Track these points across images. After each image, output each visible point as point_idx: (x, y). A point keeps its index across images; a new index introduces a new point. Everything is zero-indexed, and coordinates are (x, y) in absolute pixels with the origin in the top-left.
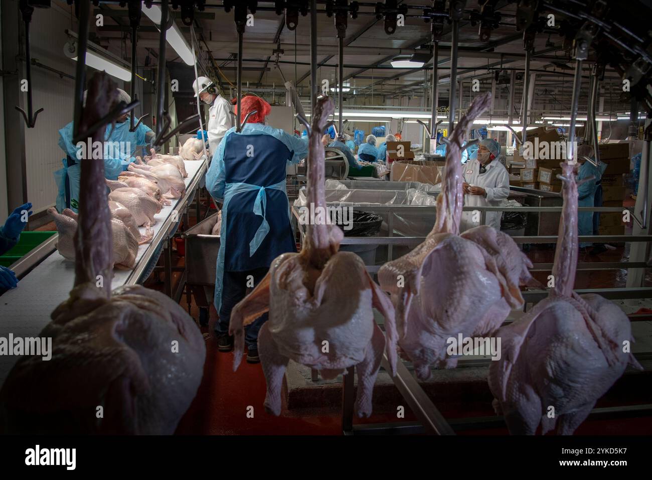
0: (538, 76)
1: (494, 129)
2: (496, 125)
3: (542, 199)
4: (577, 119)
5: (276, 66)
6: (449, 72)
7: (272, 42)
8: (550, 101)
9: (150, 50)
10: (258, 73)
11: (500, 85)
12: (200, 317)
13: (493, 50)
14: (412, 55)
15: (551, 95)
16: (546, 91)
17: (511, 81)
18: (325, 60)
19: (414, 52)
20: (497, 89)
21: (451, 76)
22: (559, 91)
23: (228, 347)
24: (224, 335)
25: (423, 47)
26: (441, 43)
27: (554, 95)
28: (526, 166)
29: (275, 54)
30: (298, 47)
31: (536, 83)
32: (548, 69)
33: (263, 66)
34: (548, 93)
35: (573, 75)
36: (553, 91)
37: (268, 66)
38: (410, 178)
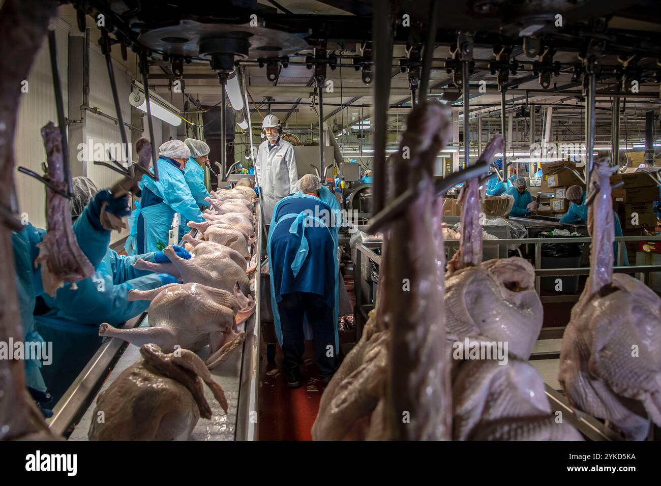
0: (554, 109)
1: (518, 161)
2: (519, 157)
3: (577, 228)
4: (594, 149)
5: (312, 108)
6: (462, 109)
7: (305, 85)
8: (564, 132)
9: (189, 97)
10: (285, 114)
11: (518, 119)
12: (267, 354)
13: (518, 87)
14: (442, 94)
15: (565, 126)
16: (560, 122)
17: (531, 114)
18: (353, 101)
19: (443, 91)
20: (513, 122)
21: (464, 113)
22: (573, 122)
23: (298, 384)
24: (292, 371)
25: (451, 85)
26: (471, 82)
27: (568, 126)
28: (555, 196)
29: (312, 97)
30: (344, 90)
31: (553, 116)
32: (565, 102)
33: (291, 108)
34: (561, 124)
35: (583, 107)
36: (566, 122)
37: (297, 108)
38: (449, 211)
